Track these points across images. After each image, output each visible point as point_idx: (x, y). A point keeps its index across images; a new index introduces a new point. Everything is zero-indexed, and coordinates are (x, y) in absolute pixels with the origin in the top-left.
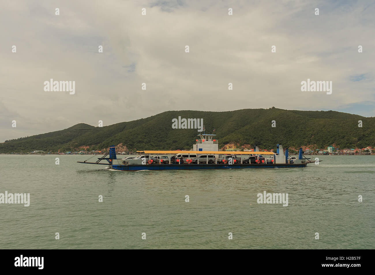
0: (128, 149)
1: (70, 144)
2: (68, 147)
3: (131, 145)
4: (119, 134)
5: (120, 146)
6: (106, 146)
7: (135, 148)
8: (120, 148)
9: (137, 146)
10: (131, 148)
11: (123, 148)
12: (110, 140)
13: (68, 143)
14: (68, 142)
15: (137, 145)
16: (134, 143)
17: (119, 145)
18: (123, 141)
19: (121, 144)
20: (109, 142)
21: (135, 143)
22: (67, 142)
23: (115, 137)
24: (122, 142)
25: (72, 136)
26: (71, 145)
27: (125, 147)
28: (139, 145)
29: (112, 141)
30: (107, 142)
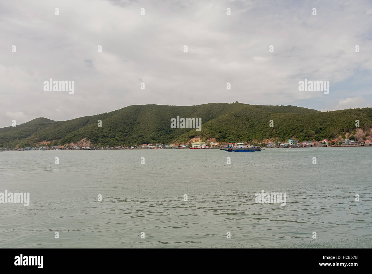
0: (92, 144)
1: (29, 140)
2: (27, 143)
3: (95, 140)
4: (82, 129)
5: (83, 141)
6: (69, 141)
7: (99, 142)
8: (84, 143)
9: (102, 140)
10: (96, 143)
11: (87, 143)
12: (73, 135)
13: (27, 138)
14: (27, 137)
15: (101, 139)
16: (99, 137)
17: (82, 140)
18: (87, 136)
19: (85, 139)
20: (72, 137)
21: (100, 138)
22: (25, 138)
23: (78, 132)
24: (85, 137)
25: (31, 131)
26: (30, 140)
27: (89, 142)
28: (104, 139)
29: (75, 136)
30: (70, 137)
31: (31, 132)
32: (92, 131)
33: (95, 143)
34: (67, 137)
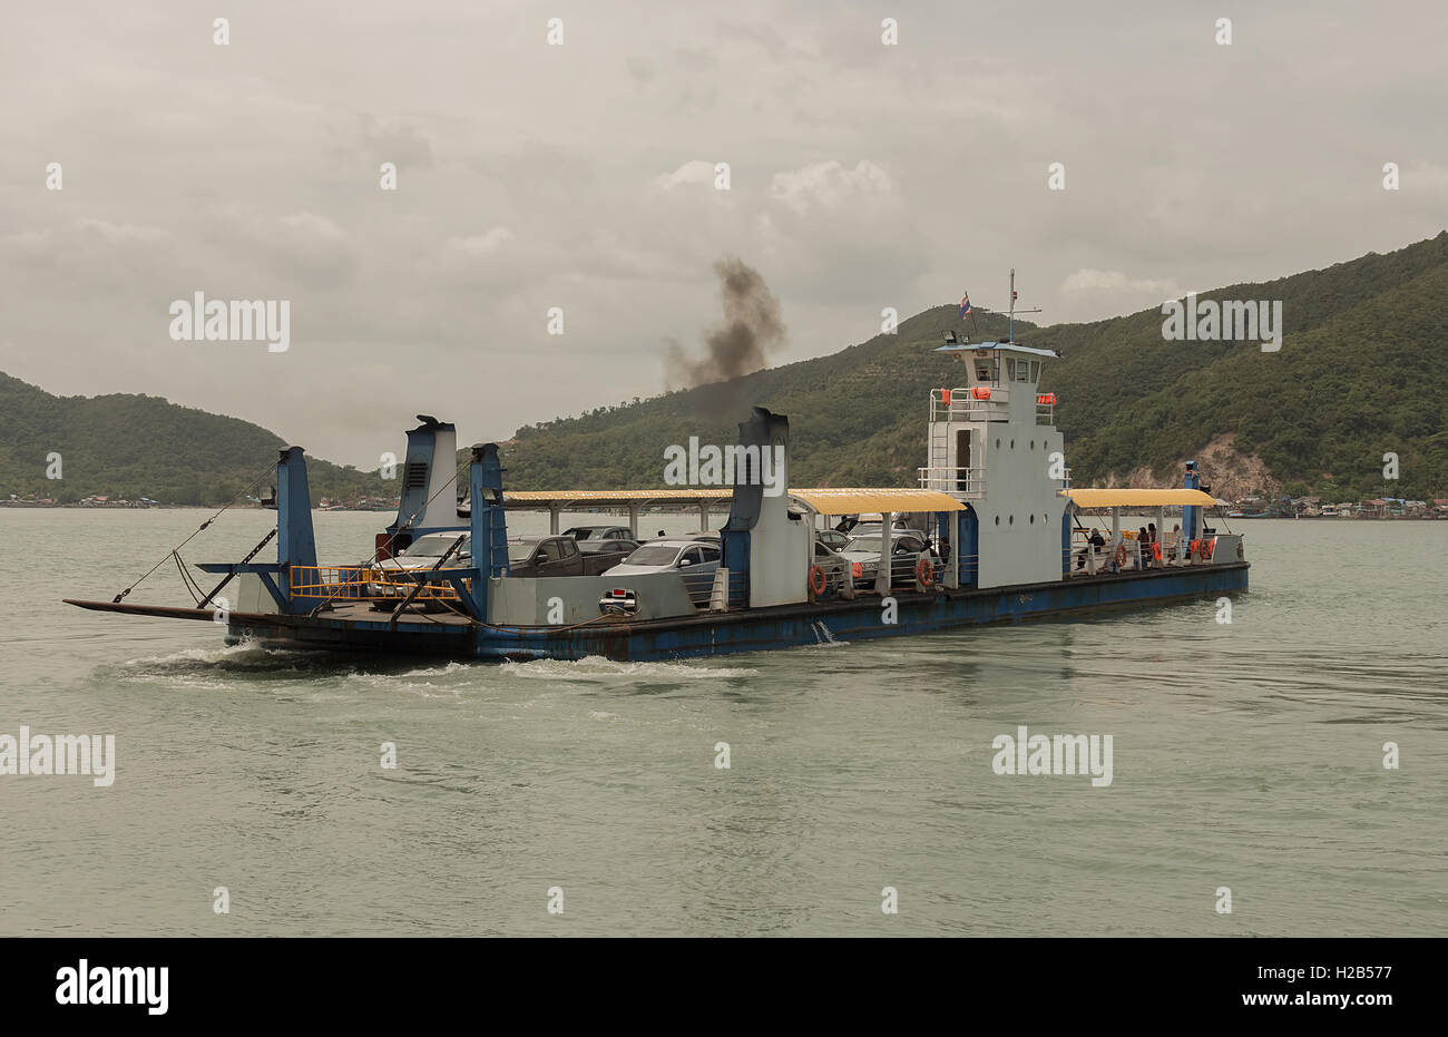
0: (1272, 475)
1: (885, 449)
2: (875, 468)
3: (1299, 450)
4: (1206, 372)
5: (1216, 454)
6: (1123, 460)
7: (1326, 468)
8: (1221, 470)
9: (1342, 454)
10: (1295, 473)
11: (1242, 472)
12: (1150, 414)
13: (872, 440)
14: (872, 434)
15: (1338, 447)
16: (1317, 432)
17: (1208, 453)
18: (1241, 421)
19: (1224, 445)
20: (1143, 429)
21: (1328, 438)
22: (866, 435)
23: (1180, 394)
24: (1230, 430)
25: (895, 394)
26: (891, 451)
27: (1254, 465)
28: (1357, 444)
29: (1160, 424)
30: (1127, 427)
31: (898, 400)
32: (1280, 390)
33: (1293, 475)
34: (1112, 434)
